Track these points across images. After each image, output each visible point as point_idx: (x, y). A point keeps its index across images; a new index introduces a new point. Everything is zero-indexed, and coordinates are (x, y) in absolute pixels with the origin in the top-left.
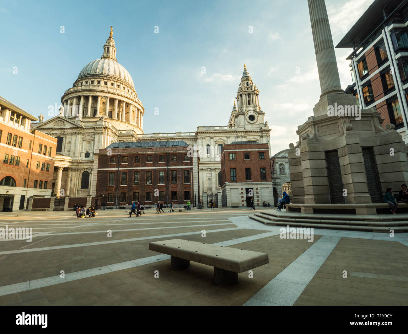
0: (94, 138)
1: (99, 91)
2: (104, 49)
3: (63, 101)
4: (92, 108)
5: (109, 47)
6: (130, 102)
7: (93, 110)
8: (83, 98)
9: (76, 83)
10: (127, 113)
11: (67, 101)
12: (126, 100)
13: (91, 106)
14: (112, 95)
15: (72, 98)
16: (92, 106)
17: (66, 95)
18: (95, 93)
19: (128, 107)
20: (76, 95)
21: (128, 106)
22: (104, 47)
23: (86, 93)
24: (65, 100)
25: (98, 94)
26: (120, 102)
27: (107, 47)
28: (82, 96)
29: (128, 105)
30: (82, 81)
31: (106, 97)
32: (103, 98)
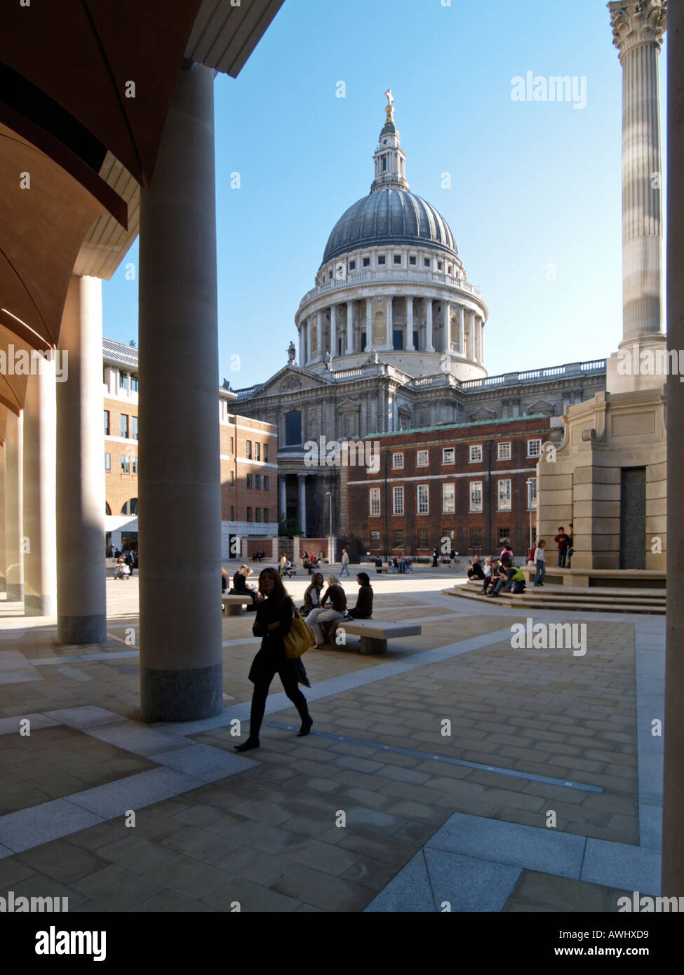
0: (360, 406)
1: (366, 287)
2: (376, 162)
3: (299, 325)
4: (357, 332)
5: (385, 155)
6: (446, 296)
7: (360, 336)
8: (336, 311)
9: (319, 274)
10: (439, 327)
11: (305, 323)
12: (431, 293)
13: (354, 325)
14: (399, 288)
15: (313, 316)
16: (357, 325)
17: (303, 307)
18: (360, 291)
19: (441, 311)
20: (320, 307)
21: (439, 309)
22: (374, 158)
23: (340, 298)
24: (302, 323)
25: (365, 293)
26: (418, 301)
27: (382, 156)
28: (333, 305)
29: (438, 305)
30: (330, 268)
31: (384, 296)
32: (378, 301)
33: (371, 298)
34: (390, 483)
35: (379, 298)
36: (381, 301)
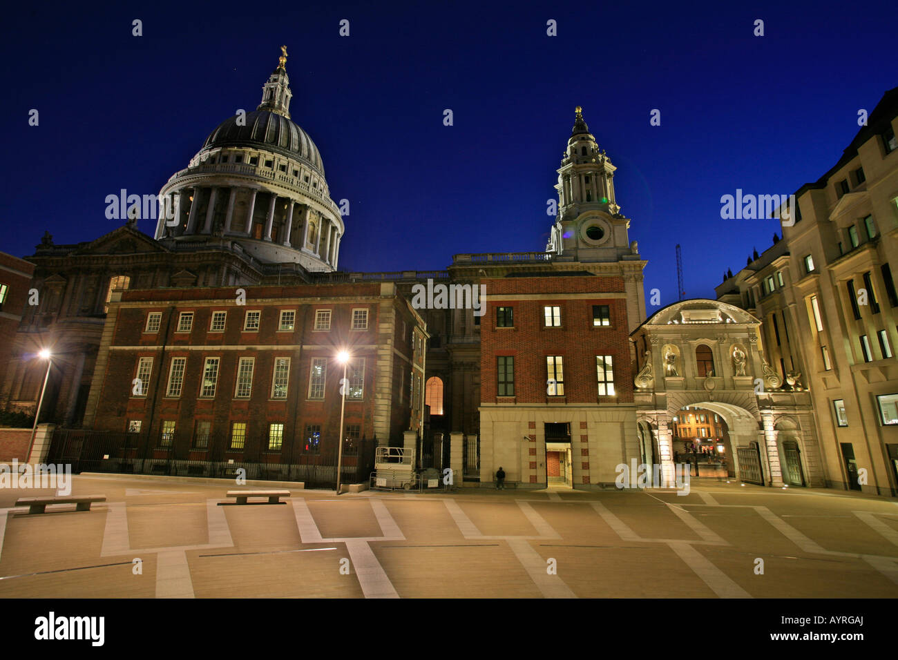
1: (234, 177)
6: (307, 201)
7: (221, 220)
10: (299, 227)
12: (295, 197)
13: (215, 209)
14: (264, 185)
16: (218, 211)
18: (226, 180)
19: (302, 214)
21: (300, 212)
25: (232, 182)
26: (281, 200)
28: (197, 187)
29: (300, 207)
31: (250, 188)
32: (242, 192)
33: (235, 187)
34: (169, 351)
35: (244, 190)
36: (245, 192)
